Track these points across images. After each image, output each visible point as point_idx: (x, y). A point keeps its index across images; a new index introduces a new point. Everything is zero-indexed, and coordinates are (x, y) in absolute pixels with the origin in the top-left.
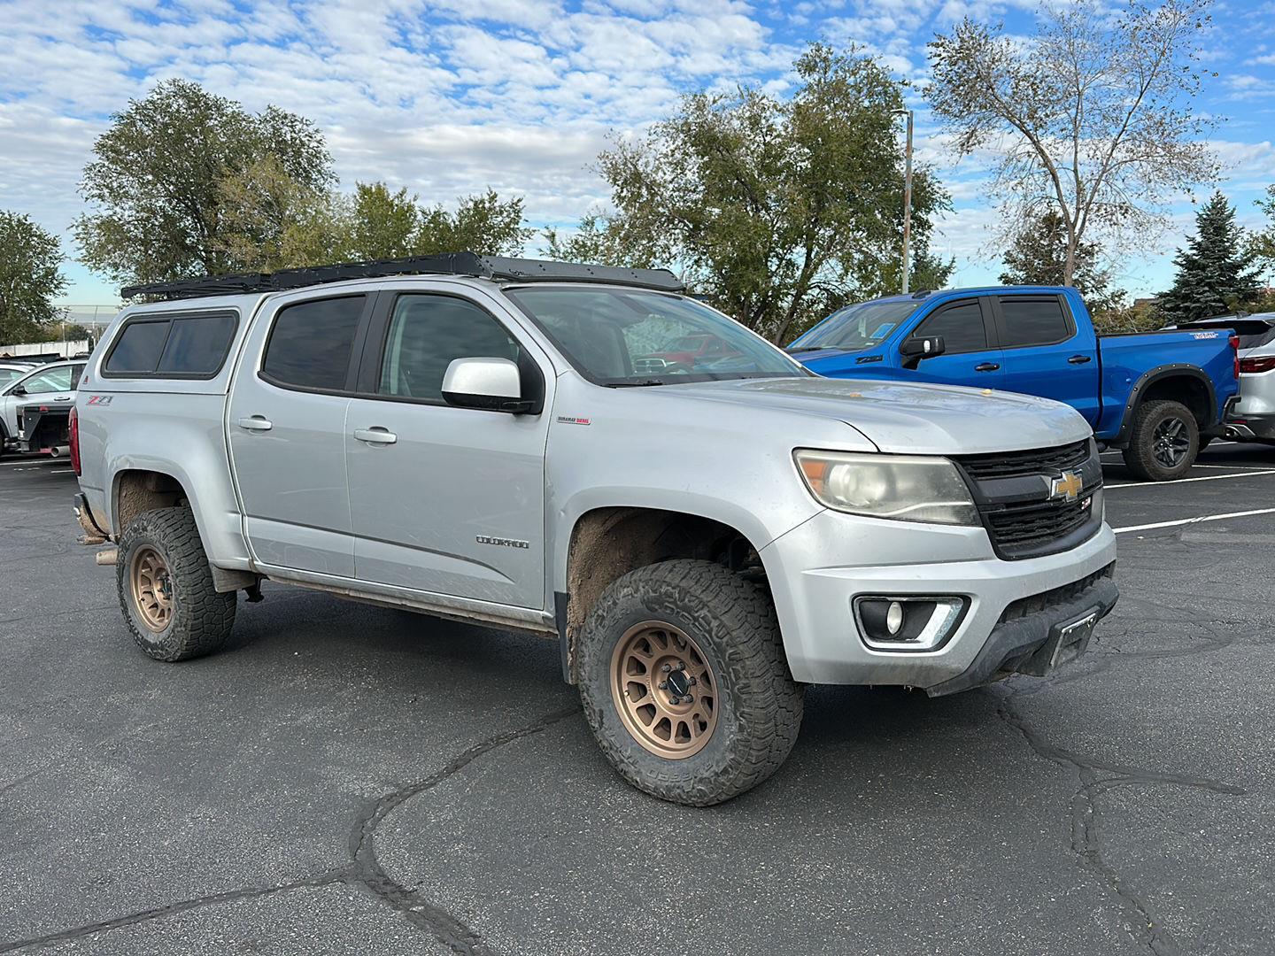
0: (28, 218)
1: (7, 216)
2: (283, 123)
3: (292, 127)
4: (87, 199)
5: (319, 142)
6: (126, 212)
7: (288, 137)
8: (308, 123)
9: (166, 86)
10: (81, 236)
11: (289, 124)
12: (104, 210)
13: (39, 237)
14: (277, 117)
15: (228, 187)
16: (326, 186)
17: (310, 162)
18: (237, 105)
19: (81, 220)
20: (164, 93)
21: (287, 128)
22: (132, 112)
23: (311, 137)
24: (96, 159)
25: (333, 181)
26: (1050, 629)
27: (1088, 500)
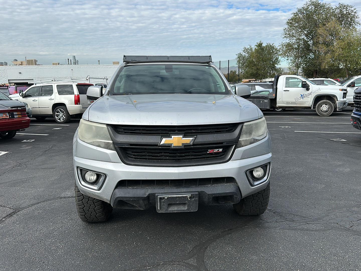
0: (273, 44)
1: (268, 44)
2: (343, 8)
3: (346, 9)
4: (283, 38)
5: (355, 12)
6: (294, 40)
7: (345, 12)
8: (352, 7)
9: (308, 2)
10: (281, 48)
11: (346, 8)
12: (287, 41)
13: (276, 49)
14: (342, 6)
15: (320, 31)
16: (356, 27)
17: (351, 19)
18: (330, 5)
19: (281, 44)
20: (308, 4)
21: (345, 10)
22: (297, 12)
23: (352, 11)
24: (287, 26)
25: (358, 24)
26: (149, 194)
27: (219, 150)
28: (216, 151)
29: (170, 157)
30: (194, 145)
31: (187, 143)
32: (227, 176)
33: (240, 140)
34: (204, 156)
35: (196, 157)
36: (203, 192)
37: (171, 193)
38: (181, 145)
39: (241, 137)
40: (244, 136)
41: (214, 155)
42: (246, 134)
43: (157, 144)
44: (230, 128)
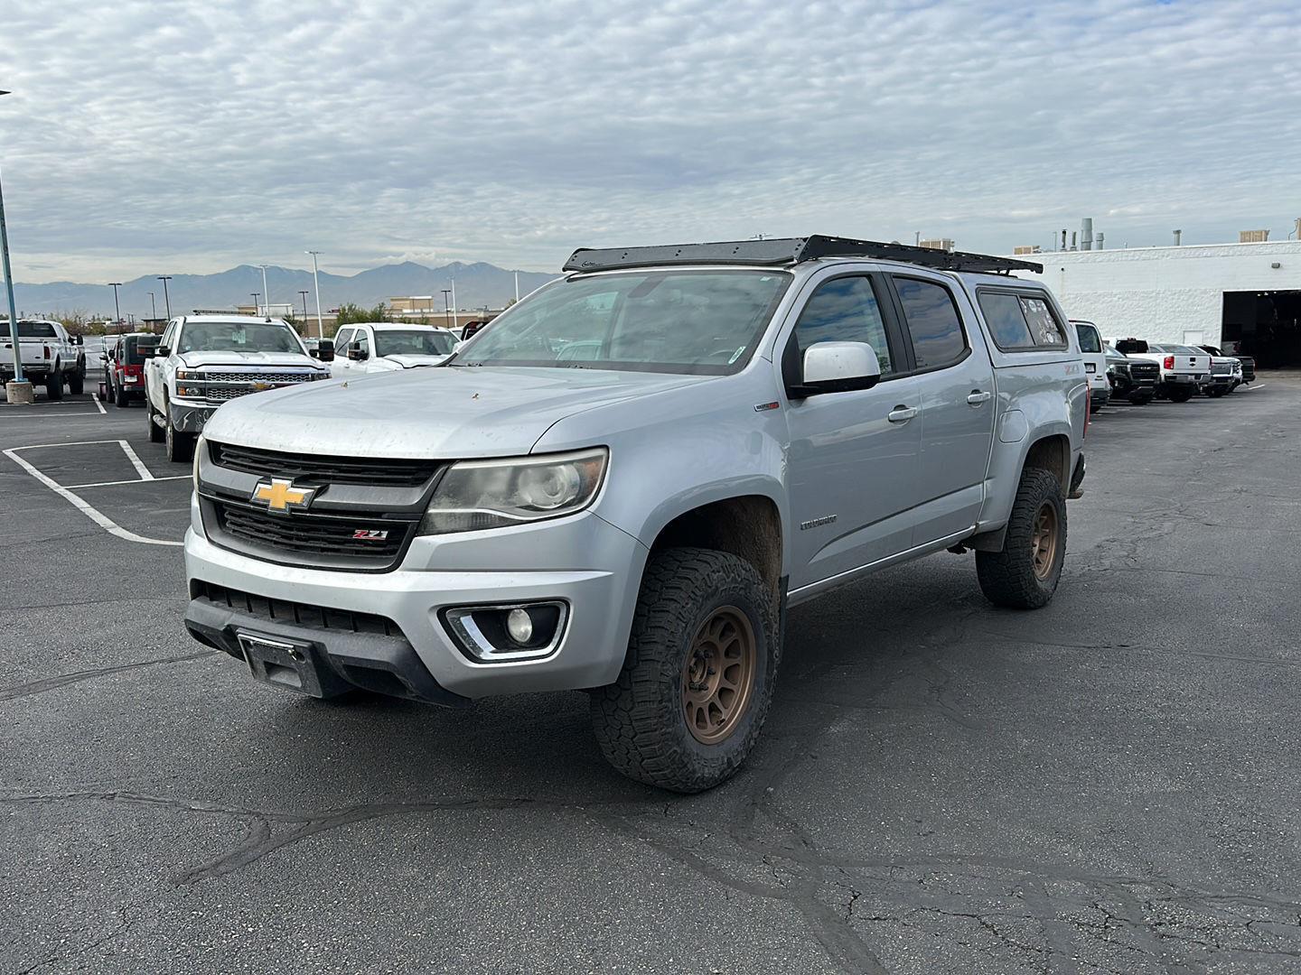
26: (228, 626)
27: (380, 535)
28: (373, 534)
29: (283, 537)
30: (311, 510)
31: (295, 504)
32: (374, 613)
33: (431, 511)
34: (347, 547)
35: (331, 546)
36: (323, 645)
37: (263, 632)
38: (283, 507)
39: (432, 504)
40: (444, 500)
41: (369, 548)
42: (453, 497)
43: (248, 497)
44: (422, 475)
